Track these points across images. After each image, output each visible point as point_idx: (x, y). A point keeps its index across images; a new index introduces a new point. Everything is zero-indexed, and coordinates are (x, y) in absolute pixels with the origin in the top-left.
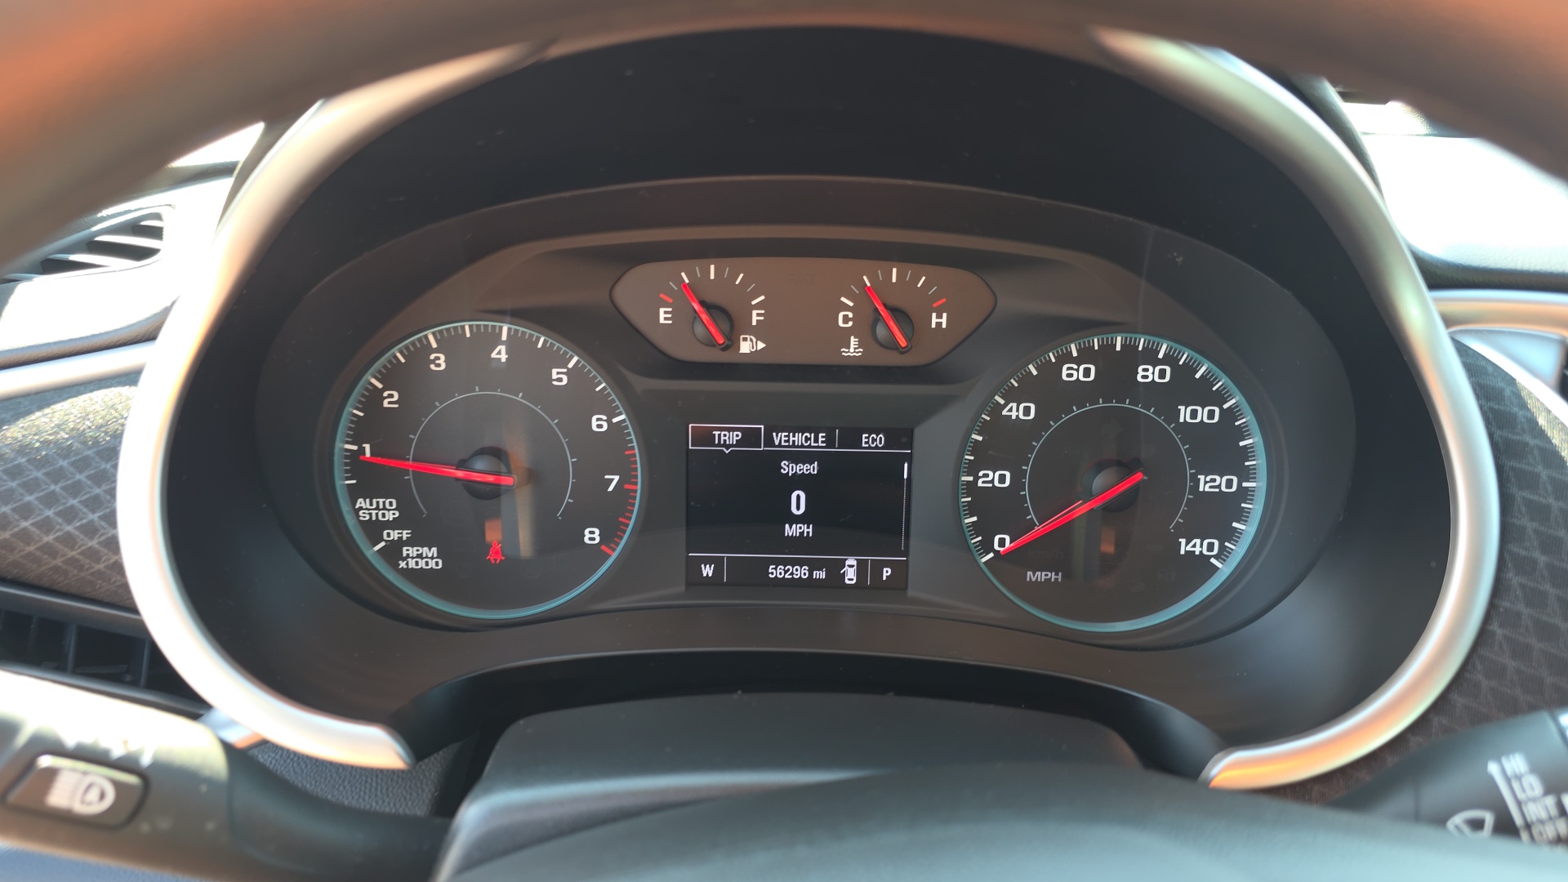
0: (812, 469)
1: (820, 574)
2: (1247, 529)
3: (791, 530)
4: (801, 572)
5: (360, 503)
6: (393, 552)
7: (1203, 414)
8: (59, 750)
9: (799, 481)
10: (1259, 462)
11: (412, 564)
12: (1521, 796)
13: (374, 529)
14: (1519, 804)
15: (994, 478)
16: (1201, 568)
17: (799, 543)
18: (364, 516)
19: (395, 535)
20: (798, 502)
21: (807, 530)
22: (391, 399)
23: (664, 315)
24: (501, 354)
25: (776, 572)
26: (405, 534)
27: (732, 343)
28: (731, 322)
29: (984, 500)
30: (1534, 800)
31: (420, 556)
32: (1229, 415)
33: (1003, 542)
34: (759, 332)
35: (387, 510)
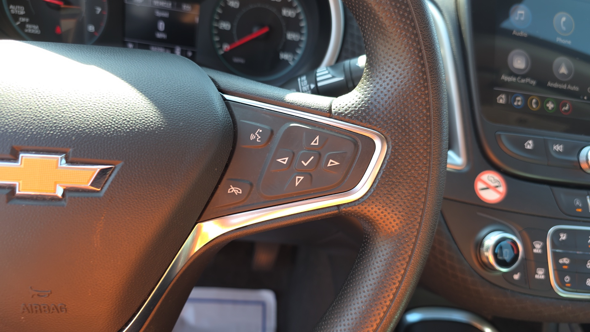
0: (166, 15)
2: (299, 52)
3: (159, 35)
5: (11, 7)
6: (23, 26)
9: (163, 19)
10: (304, 31)
11: (30, 31)
12: (303, 85)
13: (16, 17)
14: (302, 87)
15: (225, 26)
16: (285, 63)
17: (162, 40)
18: (13, 12)
19: (23, 20)
20: (161, 26)
21: (165, 36)
26: (27, 20)
29: (222, 33)
30: (305, 86)
31: (32, 28)
32: (298, 15)
33: (226, 47)
35: (21, 11)
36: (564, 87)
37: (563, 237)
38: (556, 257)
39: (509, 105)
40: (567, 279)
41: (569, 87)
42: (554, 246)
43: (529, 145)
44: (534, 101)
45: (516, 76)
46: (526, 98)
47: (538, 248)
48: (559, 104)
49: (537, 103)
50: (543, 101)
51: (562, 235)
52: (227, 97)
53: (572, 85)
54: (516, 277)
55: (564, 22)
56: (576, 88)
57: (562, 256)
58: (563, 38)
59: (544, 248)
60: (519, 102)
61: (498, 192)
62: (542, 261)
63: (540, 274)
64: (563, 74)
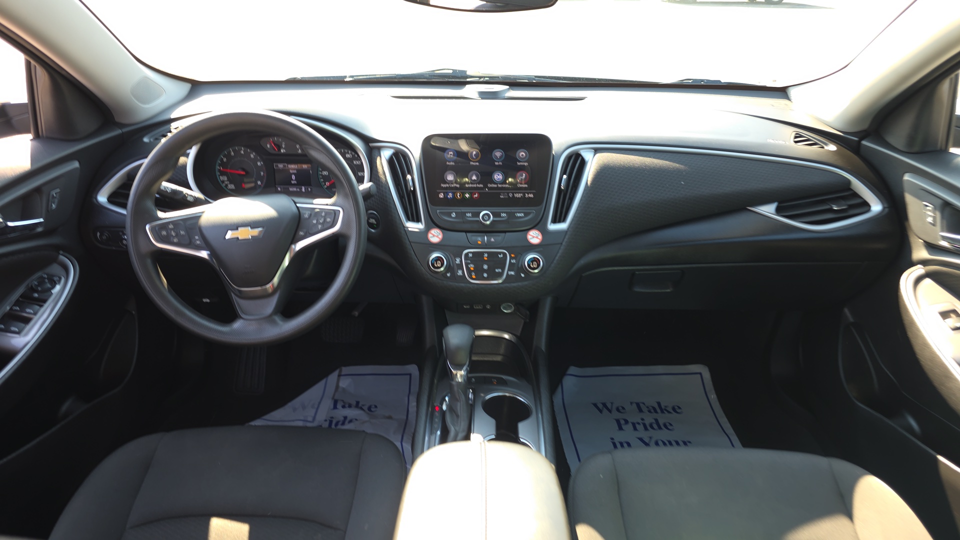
0: (295, 172)
1: (298, 190)
3: (293, 182)
4: (295, 189)
5: (220, 177)
6: (226, 186)
7: (358, 163)
8: (187, 194)
9: (294, 174)
13: (223, 182)
15: (325, 173)
17: (294, 185)
18: (222, 180)
19: (227, 183)
20: (293, 177)
21: (296, 182)
22: (225, 160)
23: (268, 146)
24: (242, 152)
25: (291, 189)
27: (279, 150)
28: (279, 147)
29: (324, 177)
31: (231, 187)
33: (328, 184)
34: (284, 149)
35: (225, 178)
36: (475, 186)
37: (470, 255)
38: (467, 264)
39: (445, 197)
40: (473, 274)
41: (478, 185)
42: (465, 259)
43: (454, 215)
44: (458, 194)
45: (449, 184)
46: (454, 194)
47: (458, 261)
48: (472, 194)
49: (459, 196)
50: (463, 194)
51: (469, 254)
52: (298, 205)
53: (479, 184)
54: (448, 275)
55: (475, 155)
56: (481, 186)
57: (469, 264)
58: (473, 162)
59: (461, 261)
60: (450, 195)
61: (439, 238)
62: (460, 266)
63: (460, 273)
64: (475, 180)
